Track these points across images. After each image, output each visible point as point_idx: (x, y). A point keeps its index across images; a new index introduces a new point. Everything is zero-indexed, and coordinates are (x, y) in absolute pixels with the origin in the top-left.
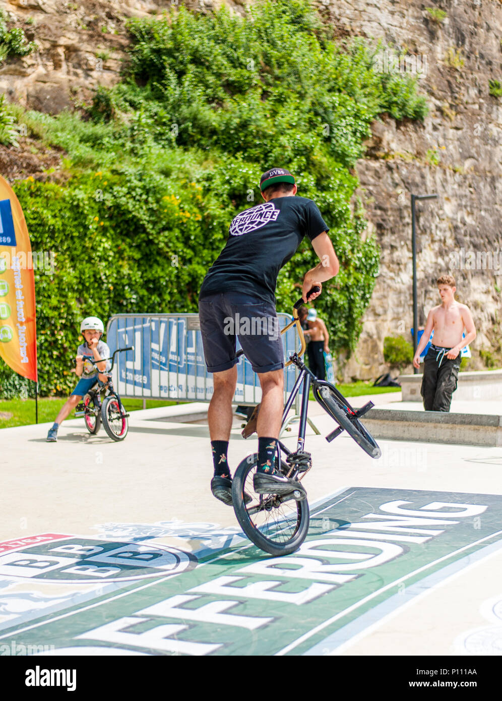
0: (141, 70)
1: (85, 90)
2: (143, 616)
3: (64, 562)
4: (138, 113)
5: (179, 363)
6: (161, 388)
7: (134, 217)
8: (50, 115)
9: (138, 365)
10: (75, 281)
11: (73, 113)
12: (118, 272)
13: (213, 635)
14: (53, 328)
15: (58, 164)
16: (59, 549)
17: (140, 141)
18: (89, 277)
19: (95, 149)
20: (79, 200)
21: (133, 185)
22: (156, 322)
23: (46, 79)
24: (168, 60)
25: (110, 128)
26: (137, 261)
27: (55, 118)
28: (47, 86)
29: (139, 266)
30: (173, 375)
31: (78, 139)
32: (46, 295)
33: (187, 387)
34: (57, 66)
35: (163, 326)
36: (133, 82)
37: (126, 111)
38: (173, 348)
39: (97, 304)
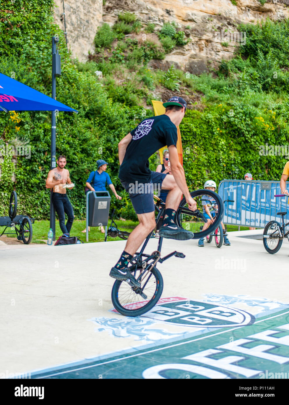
0: (245, 51)
1: (215, 62)
2: (221, 349)
3: (182, 313)
4: (242, 74)
5: (256, 207)
6: (246, 220)
7: (238, 128)
8: (196, 75)
9: (234, 207)
10: (206, 161)
11: (208, 74)
12: (229, 157)
13: (258, 365)
14: (194, 185)
15: (199, 100)
16: (181, 306)
17: (243, 88)
18: (213, 159)
19: (219, 92)
20: (209, 118)
21: (238, 111)
22: (245, 184)
23: (195, 57)
24: (259, 46)
25: (227, 82)
26: (239, 152)
27: (199, 77)
28: (195, 60)
29: (240, 153)
30: (253, 213)
31: (210, 87)
32: (190, 168)
33: (260, 220)
34: (201, 50)
35: (248, 186)
36: (240, 57)
37: (236, 73)
38: (253, 199)
39: (217, 174)
